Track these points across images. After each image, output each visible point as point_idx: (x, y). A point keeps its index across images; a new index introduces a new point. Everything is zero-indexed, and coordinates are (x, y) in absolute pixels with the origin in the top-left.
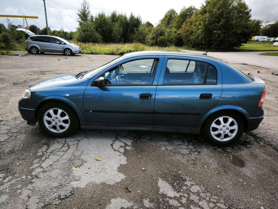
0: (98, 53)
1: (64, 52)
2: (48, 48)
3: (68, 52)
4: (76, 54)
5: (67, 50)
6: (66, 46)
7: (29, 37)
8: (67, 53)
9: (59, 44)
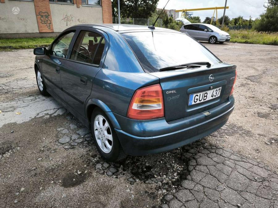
0: (254, 43)
1: (209, 40)
2: (196, 36)
3: (213, 40)
4: (224, 43)
5: (212, 38)
6: (213, 34)
7: (183, 26)
8: (211, 41)
9: (207, 31)
